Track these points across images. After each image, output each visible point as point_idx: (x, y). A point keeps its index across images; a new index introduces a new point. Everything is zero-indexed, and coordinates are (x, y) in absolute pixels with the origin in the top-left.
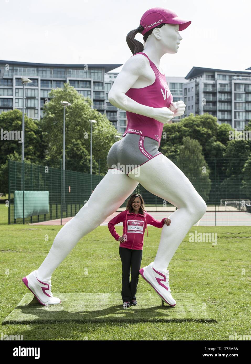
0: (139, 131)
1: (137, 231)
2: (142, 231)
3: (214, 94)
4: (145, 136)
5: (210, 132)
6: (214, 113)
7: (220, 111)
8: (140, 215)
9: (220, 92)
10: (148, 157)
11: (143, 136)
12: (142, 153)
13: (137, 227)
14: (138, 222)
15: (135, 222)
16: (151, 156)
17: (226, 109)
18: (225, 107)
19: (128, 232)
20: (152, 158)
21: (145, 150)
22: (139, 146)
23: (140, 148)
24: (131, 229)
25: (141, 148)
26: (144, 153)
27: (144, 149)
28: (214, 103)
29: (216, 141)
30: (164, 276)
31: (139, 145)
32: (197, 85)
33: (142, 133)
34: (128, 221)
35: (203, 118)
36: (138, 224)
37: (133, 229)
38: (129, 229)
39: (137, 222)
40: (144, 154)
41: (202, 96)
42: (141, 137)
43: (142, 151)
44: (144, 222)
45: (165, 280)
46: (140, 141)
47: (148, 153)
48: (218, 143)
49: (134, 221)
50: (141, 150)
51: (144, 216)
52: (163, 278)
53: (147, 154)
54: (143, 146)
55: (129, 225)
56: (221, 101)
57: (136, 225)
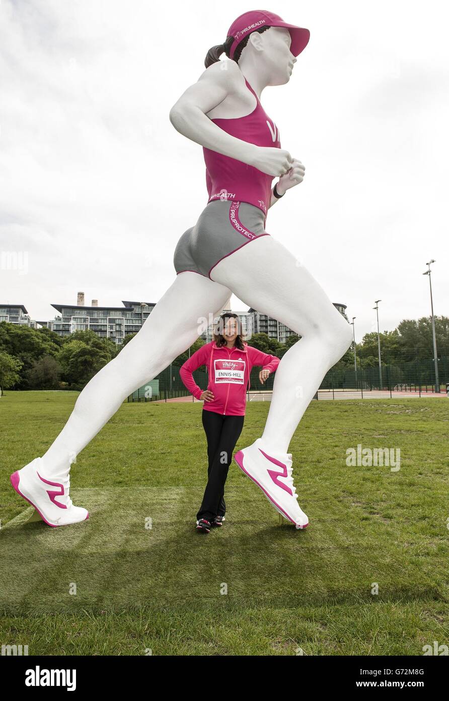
0: (229, 194)
1: (233, 379)
2: (242, 380)
3: (266, 321)
4: (240, 202)
5: (265, 344)
6: (267, 332)
7: (270, 331)
8: (237, 349)
9: (269, 320)
10: (247, 237)
11: (237, 202)
12: (236, 229)
13: (232, 372)
14: (234, 363)
15: (228, 362)
16: (253, 234)
17: (274, 330)
18: (273, 329)
19: (216, 382)
20: (254, 239)
21: (241, 225)
22: (230, 218)
23: (231, 221)
24: (222, 377)
25: (234, 221)
26: (240, 229)
27: (239, 222)
28: (266, 327)
29: (268, 350)
30: (284, 467)
31: (230, 215)
32: (255, 316)
33: (234, 196)
34: (215, 361)
35: (260, 335)
36: (234, 366)
37: (225, 376)
38: (217, 376)
39: (232, 362)
40: (240, 232)
41: (259, 323)
42: (232, 204)
43: (235, 227)
44: (244, 362)
45: (285, 475)
46: (231, 209)
47: (247, 230)
48: (270, 350)
49: (225, 362)
50: (233, 224)
51: (244, 352)
52: (281, 470)
53: (245, 232)
54: (237, 217)
55: (218, 368)
56: (270, 326)
57: (230, 369)
